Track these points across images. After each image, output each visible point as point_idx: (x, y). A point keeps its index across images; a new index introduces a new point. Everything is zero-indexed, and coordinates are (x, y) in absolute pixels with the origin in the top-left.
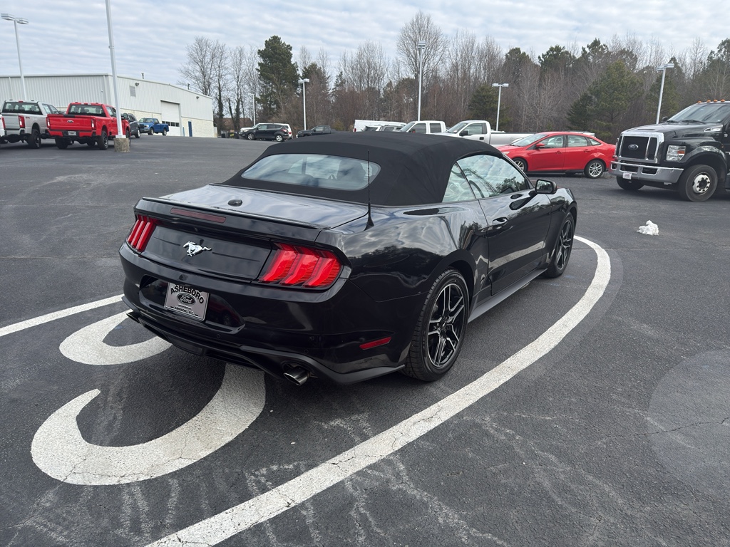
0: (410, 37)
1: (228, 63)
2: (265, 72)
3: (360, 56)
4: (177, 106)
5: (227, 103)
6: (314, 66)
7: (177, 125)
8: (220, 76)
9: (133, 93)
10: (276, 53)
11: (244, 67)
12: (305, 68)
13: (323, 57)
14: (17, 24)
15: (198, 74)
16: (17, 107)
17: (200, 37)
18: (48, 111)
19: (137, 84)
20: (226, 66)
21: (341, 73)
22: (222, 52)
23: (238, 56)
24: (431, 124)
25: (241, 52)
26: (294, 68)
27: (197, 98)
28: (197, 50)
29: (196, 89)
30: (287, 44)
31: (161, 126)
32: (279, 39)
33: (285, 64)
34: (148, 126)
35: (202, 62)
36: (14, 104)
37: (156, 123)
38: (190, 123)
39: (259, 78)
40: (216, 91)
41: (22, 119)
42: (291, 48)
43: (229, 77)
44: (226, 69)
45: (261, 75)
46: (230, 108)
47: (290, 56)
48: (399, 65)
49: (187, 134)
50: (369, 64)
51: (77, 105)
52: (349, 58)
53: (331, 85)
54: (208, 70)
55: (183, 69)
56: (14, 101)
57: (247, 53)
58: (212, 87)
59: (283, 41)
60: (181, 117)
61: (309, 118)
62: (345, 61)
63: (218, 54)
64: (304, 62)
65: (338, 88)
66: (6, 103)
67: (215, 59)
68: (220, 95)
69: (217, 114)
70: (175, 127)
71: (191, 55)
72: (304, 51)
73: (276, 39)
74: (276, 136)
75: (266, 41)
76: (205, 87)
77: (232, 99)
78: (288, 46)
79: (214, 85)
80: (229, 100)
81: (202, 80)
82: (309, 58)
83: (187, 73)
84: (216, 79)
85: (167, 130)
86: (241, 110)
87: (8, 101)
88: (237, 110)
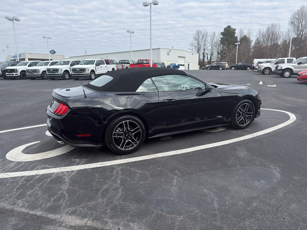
0: (296, 18)
1: (209, 39)
2: (223, 41)
3: (268, 30)
4: (184, 58)
5: (207, 55)
6: (245, 37)
7: (184, 65)
8: (205, 45)
9: (168, 54)
10: (228, 33)
11: (215, 40)
12: (241, 38)
13: (250, 32)
14: (131, 33)
15: (196, 45)
16: (124, 62)
17: (198, 30)
18: (132, 63)
19: (170, 51)
20: (208, 40)
21: (258, 38)
22: (206, 35)
23: (213, 36)
24: (287, 59)
25: (214, 34)
26: (236, 38)
27: (193, 54)
28: (196, 35)
29: (195, 51)
30: (234, 28)
31: (177, 66)
32: (231, 27)
33: (232, 37)
34: (172, 66)
35: (198, 40)
36: (123, 61)
37: (175, 65)
38: (189, 64)
39: (220, 44)
40: (203, 51)
41: (123, 66)
42: (235, 30)
43: (208, 44)
44: (208, 41)
45: (221, 42)
46: (208, 57)
47: (235, 33)
48: (289, 32)
49: (187, 69)
50: (272, 32)
51: (140, 60)
52: (262, 31)
53: (253, 44)
54: (200, 42)
55: (191, 44)
56: (123, 60)
57: (217, 34)
58: (201, 49)
59: (232, 27)
60: (185, 62)
61: (239, 59)
62: (260, 32)
63: (205, 36)
64: (241, 35)
65: (256, 45)
66: (120, 61)
67: (204, 38)
68: (204, 52)
69: (202, 60)
70: (183, 66)
71: (194, 38)
72: (241, 30)
73: (229, 27)
74: (219, 68)
75: (225, 28)
76: (198, 50)
77: (209, 53)
78: (234, 29)
79: (202, 48)
80: (207, 54)
81: (197, 47)
82: (243, 33)
83: (192, 45)
84: (203, 46)
85: (179, 68)
86: (212, 58)
87: (121, 60)
88: (211, 58)
